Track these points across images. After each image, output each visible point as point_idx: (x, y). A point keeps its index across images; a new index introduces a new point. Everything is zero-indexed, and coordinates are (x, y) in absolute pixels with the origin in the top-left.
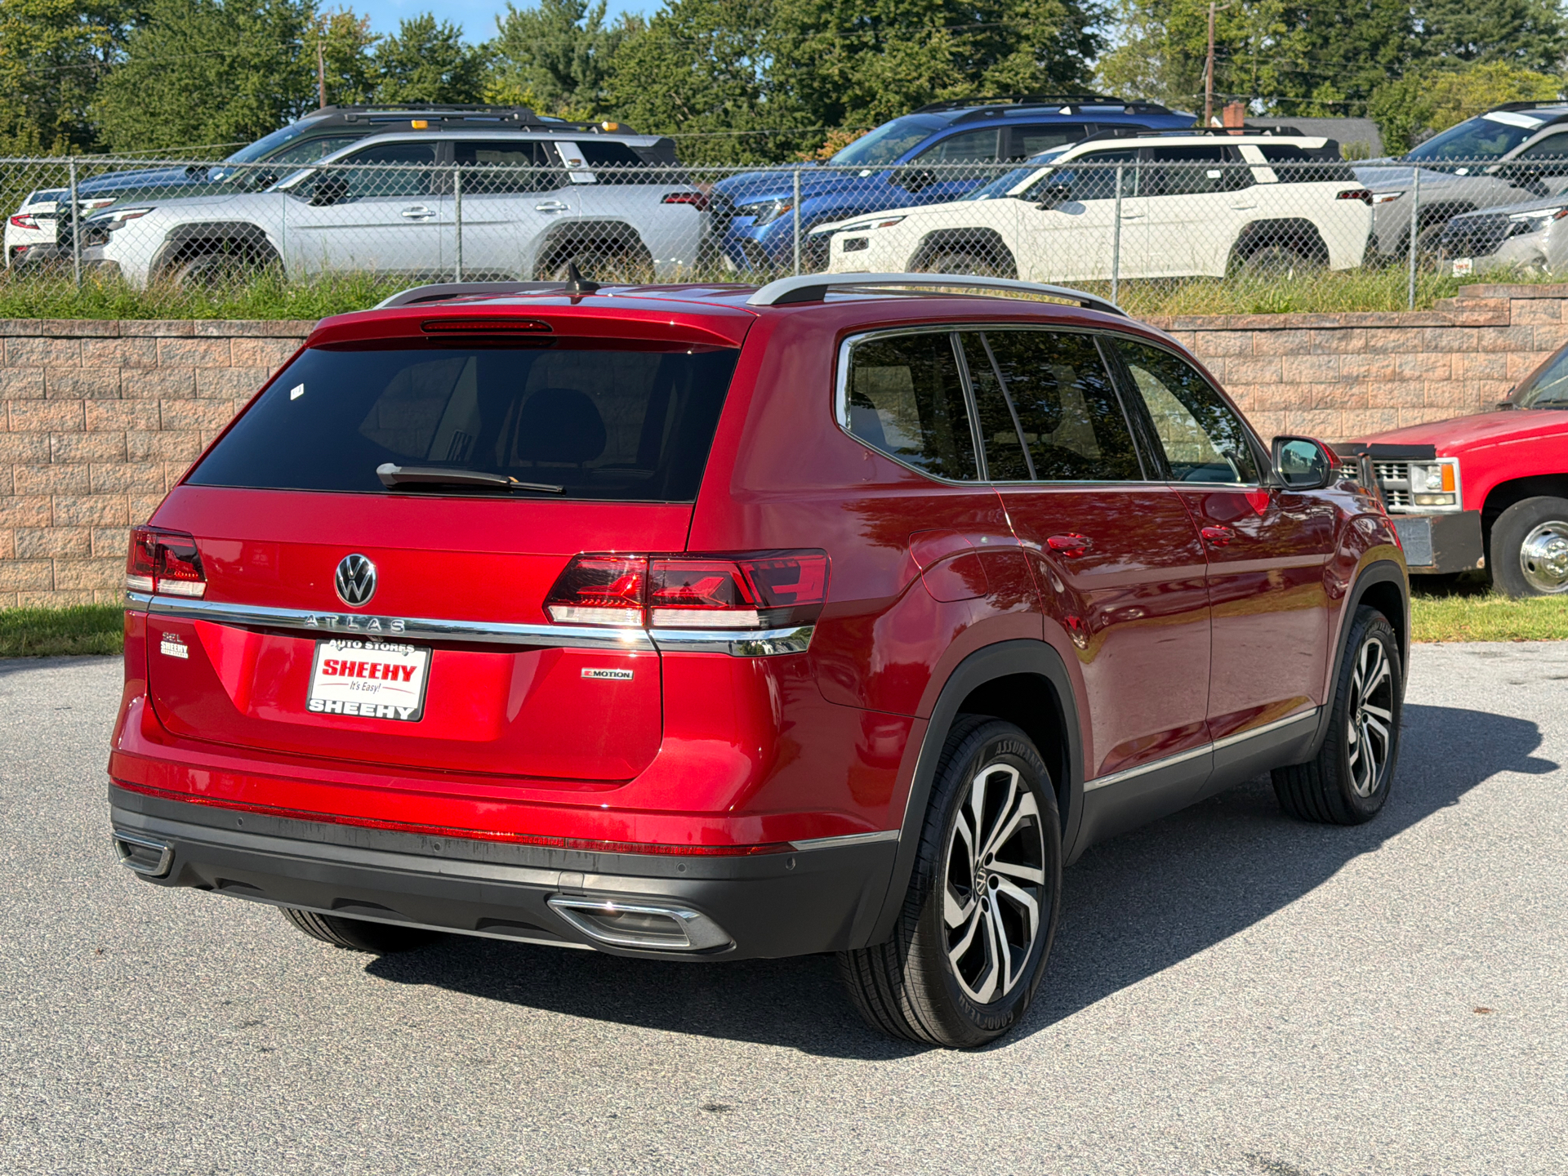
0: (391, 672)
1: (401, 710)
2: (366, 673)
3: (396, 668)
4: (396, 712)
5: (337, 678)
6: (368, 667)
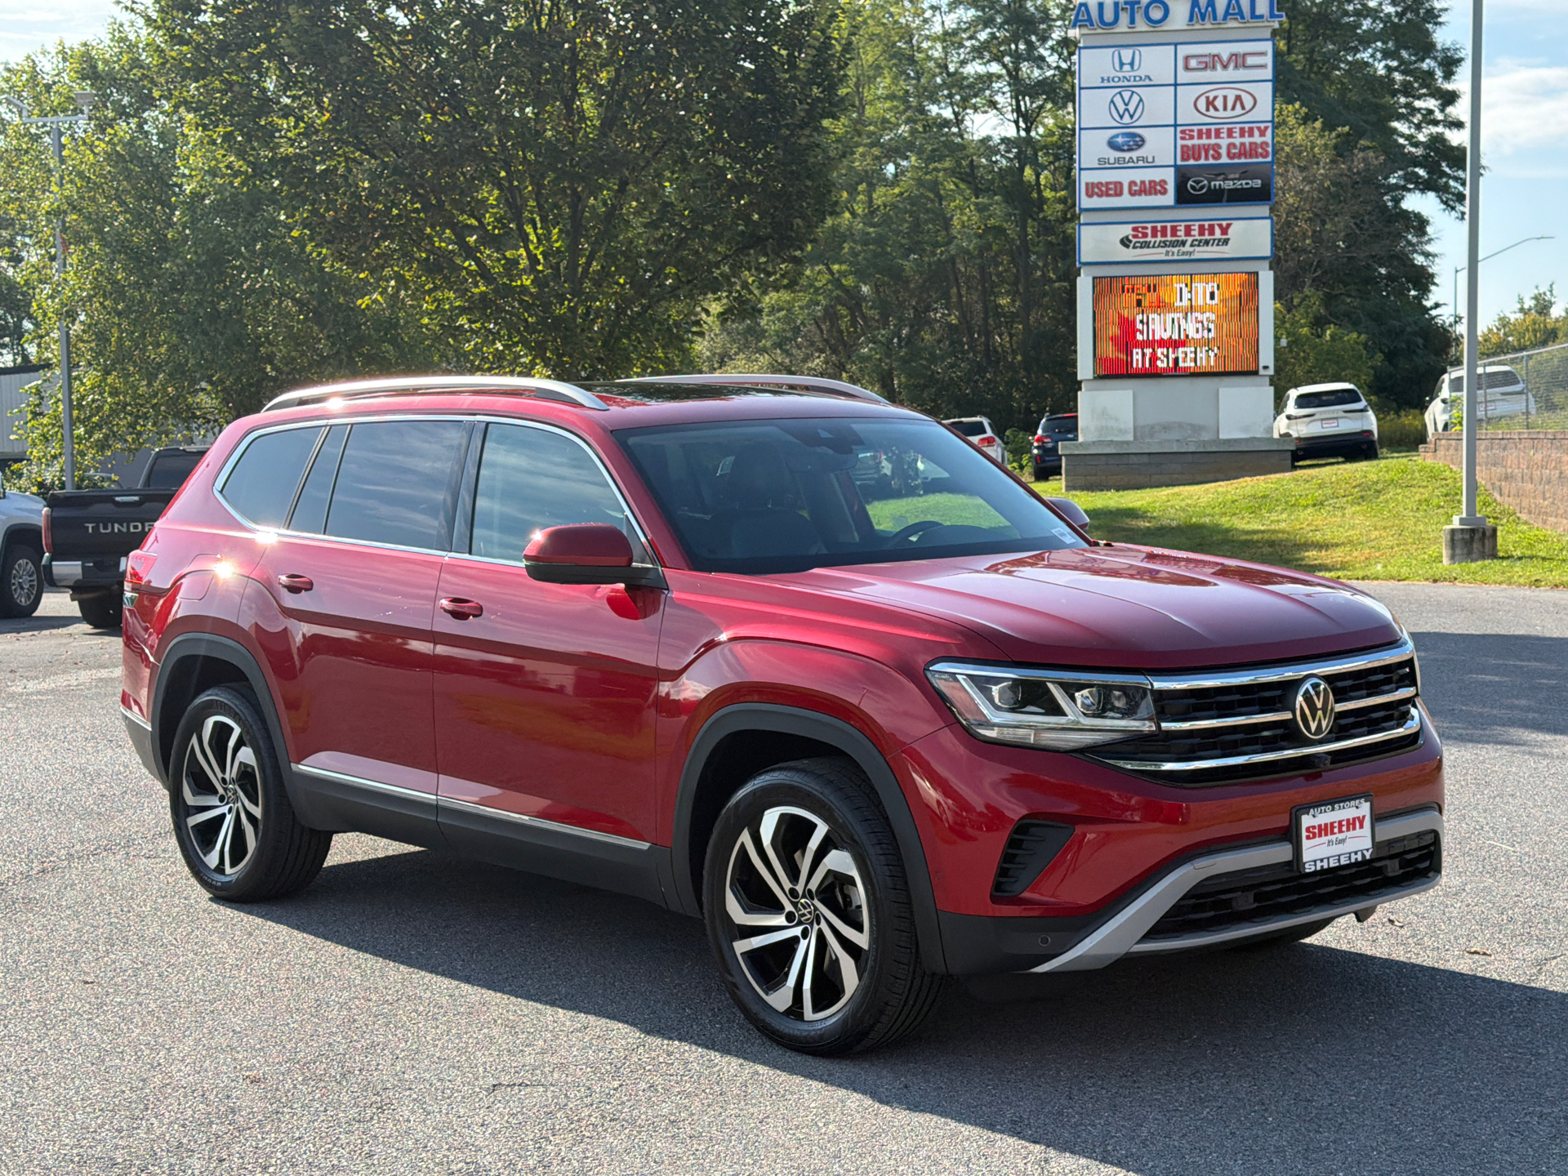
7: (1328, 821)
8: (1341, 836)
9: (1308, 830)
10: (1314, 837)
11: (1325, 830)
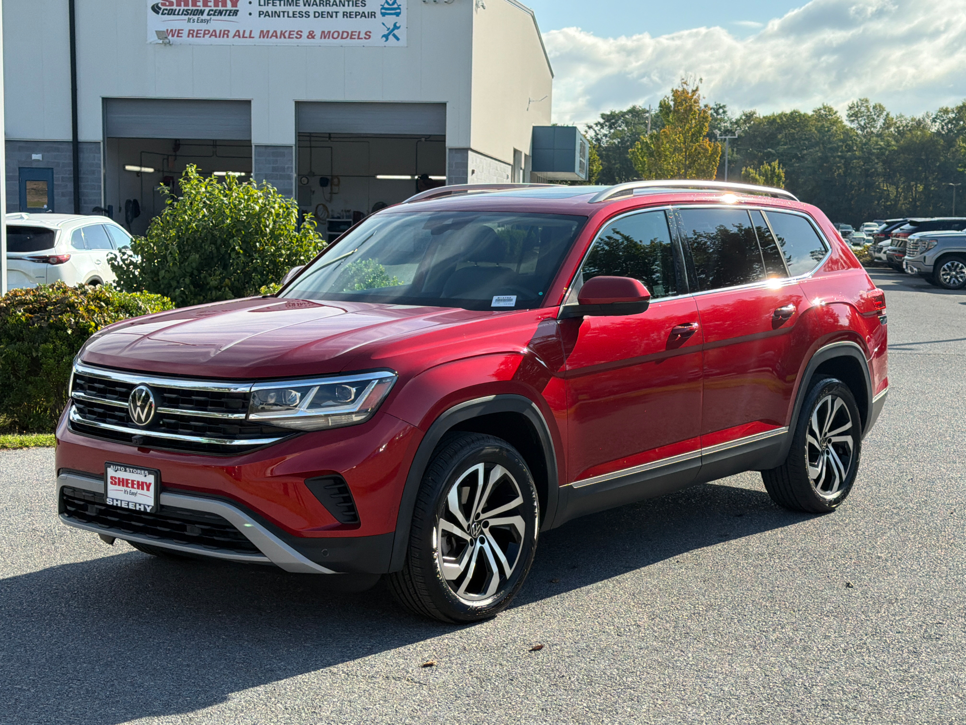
7: (125, 478)
8: (133, 490)
9: (112, 478)
10: (115, 484)
11: (123, 482)
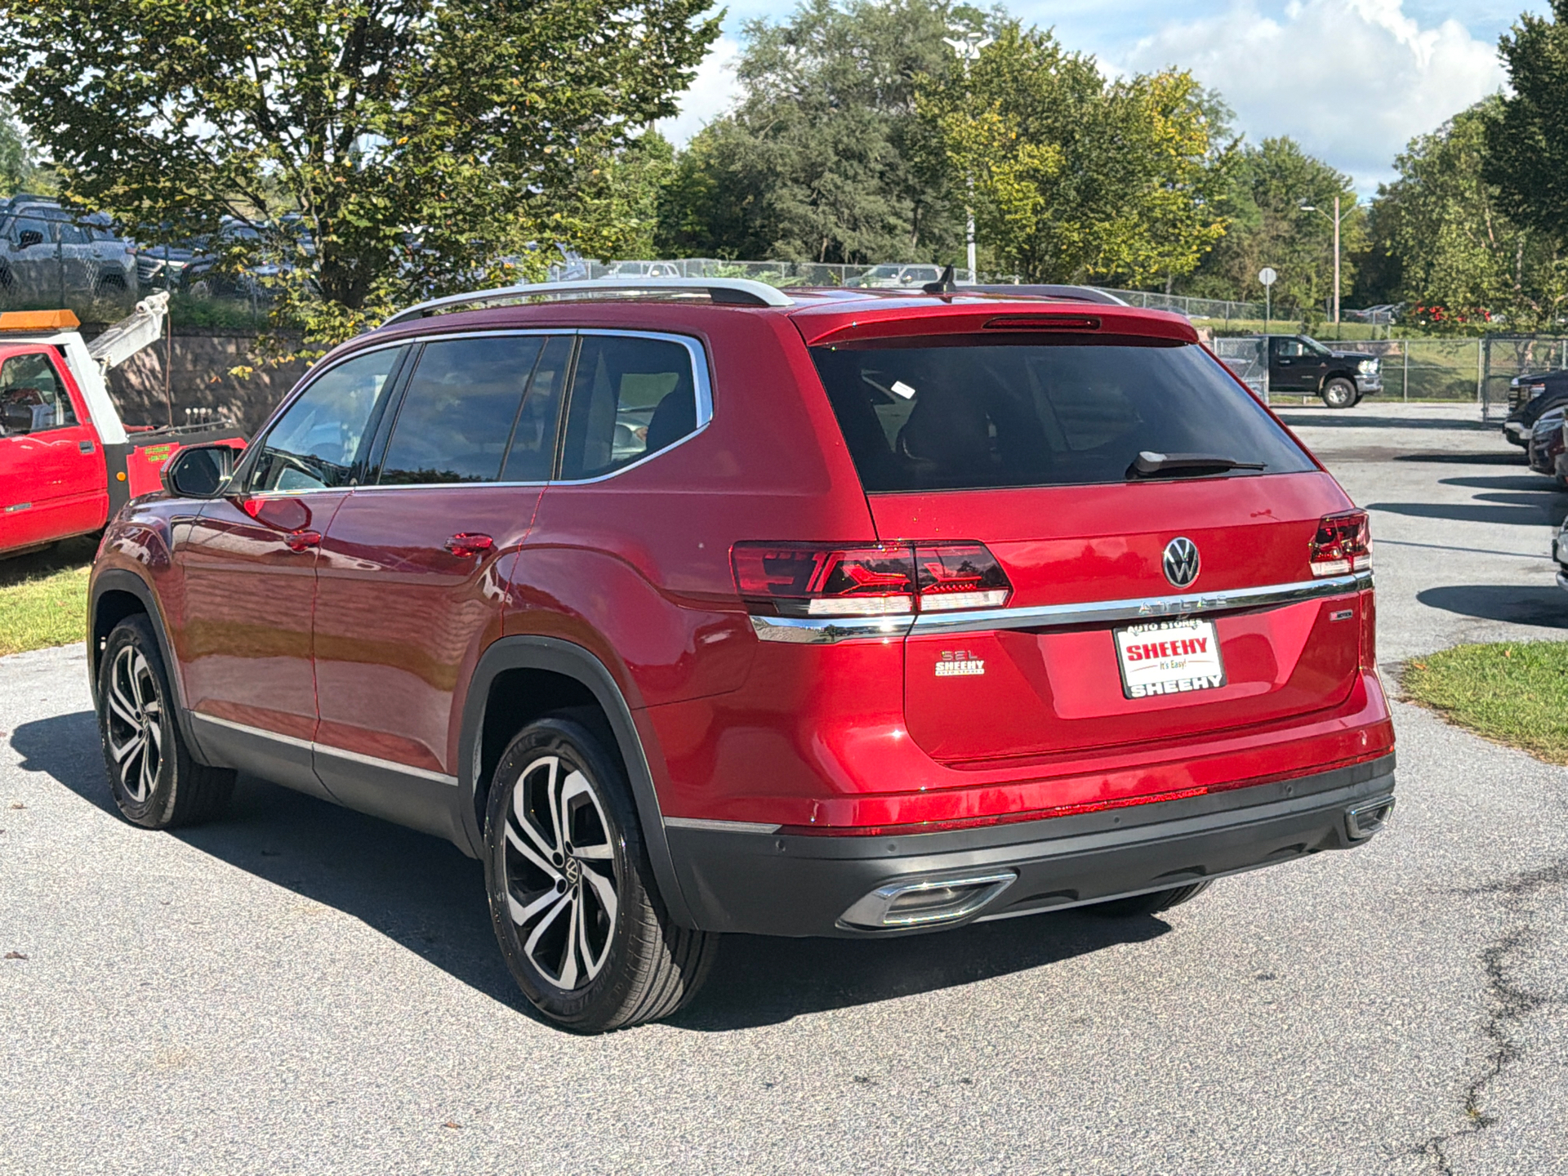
0: (1189, 646)
1: (1212, 679)
2: (1169, 652)
3: (1192, 642)
4: (1210, 682)
5: (1144, 662)
6: (1168, 646)
